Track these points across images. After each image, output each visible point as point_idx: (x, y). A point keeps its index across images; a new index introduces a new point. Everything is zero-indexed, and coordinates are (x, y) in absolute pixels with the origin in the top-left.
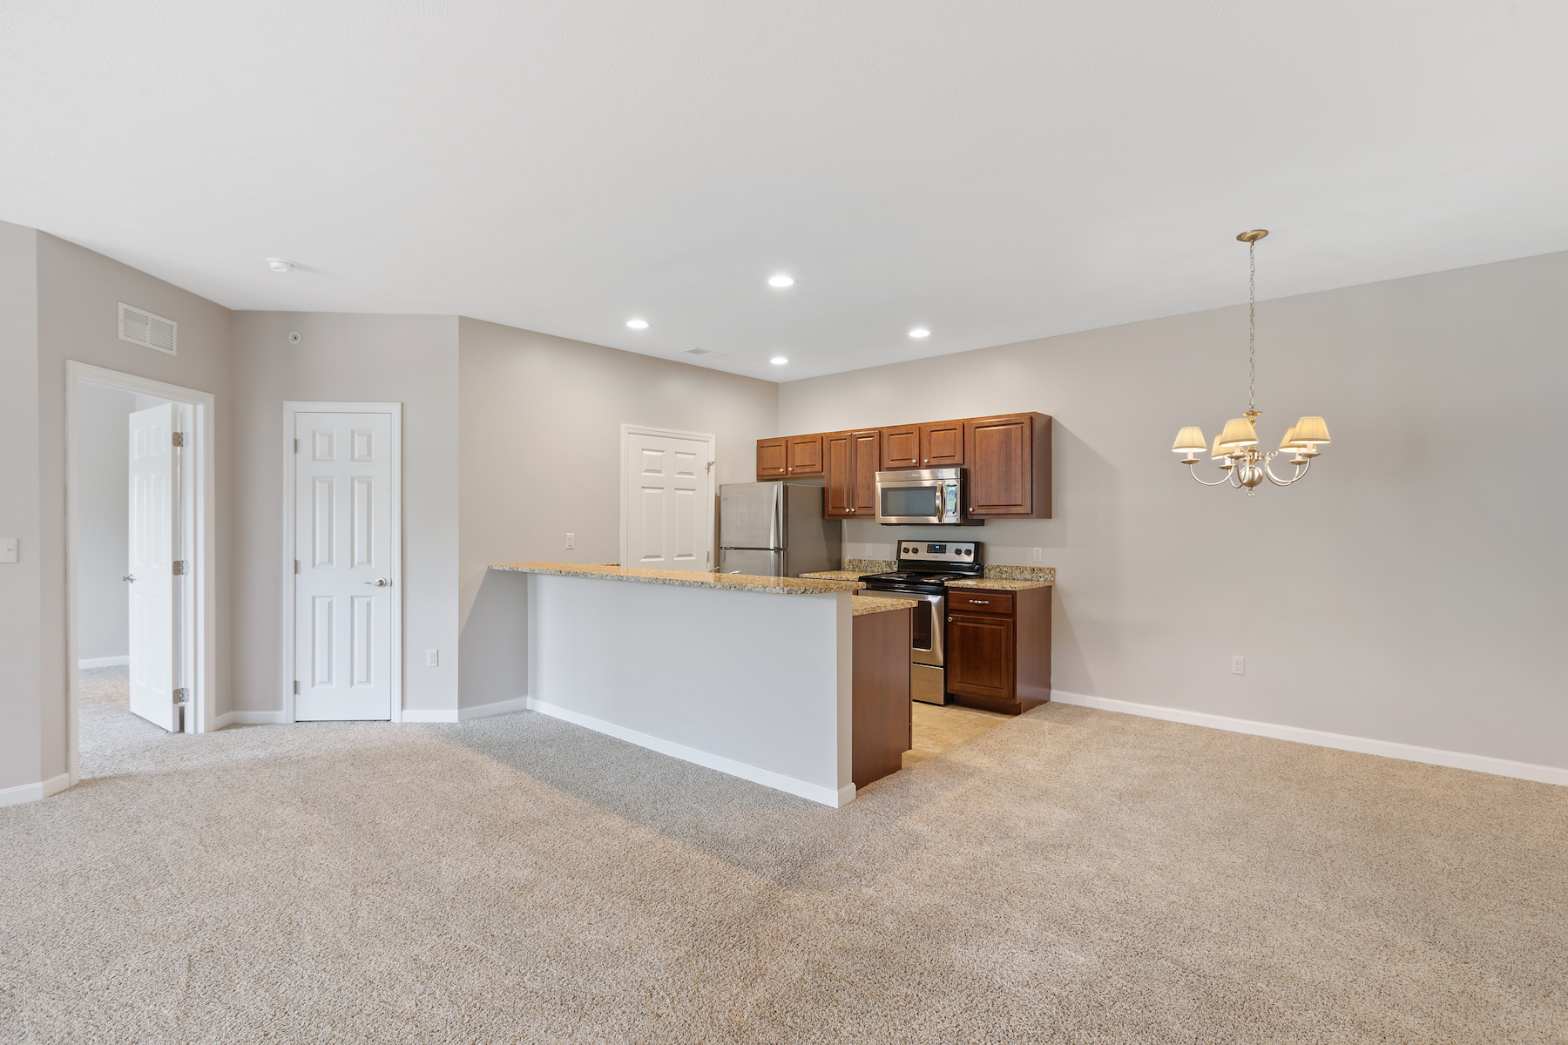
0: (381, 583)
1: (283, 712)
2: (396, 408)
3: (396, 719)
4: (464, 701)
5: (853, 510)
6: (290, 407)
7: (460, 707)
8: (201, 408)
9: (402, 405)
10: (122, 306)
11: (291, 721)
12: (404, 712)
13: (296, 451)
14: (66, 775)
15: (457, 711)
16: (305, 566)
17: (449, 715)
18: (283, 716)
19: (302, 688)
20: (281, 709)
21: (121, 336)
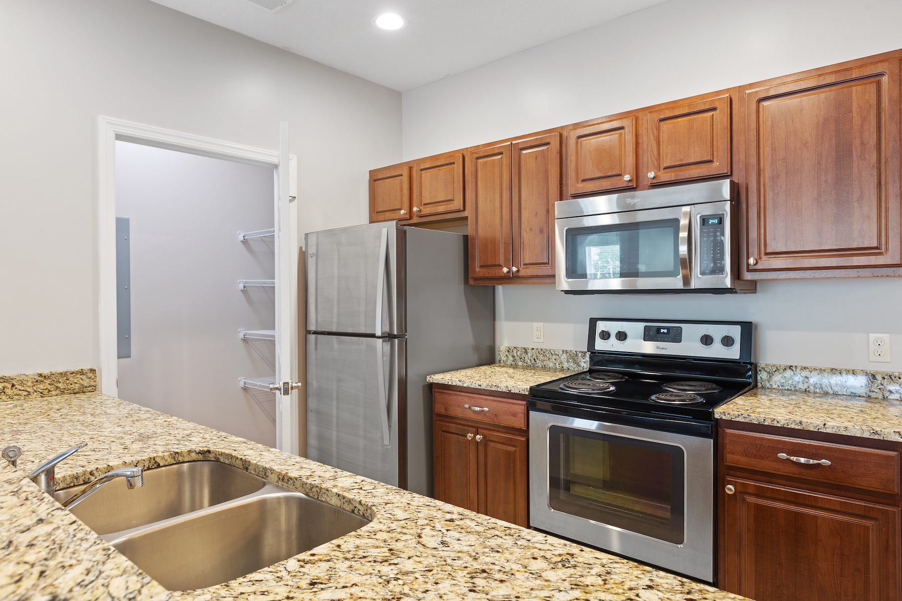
5: (514, 269)
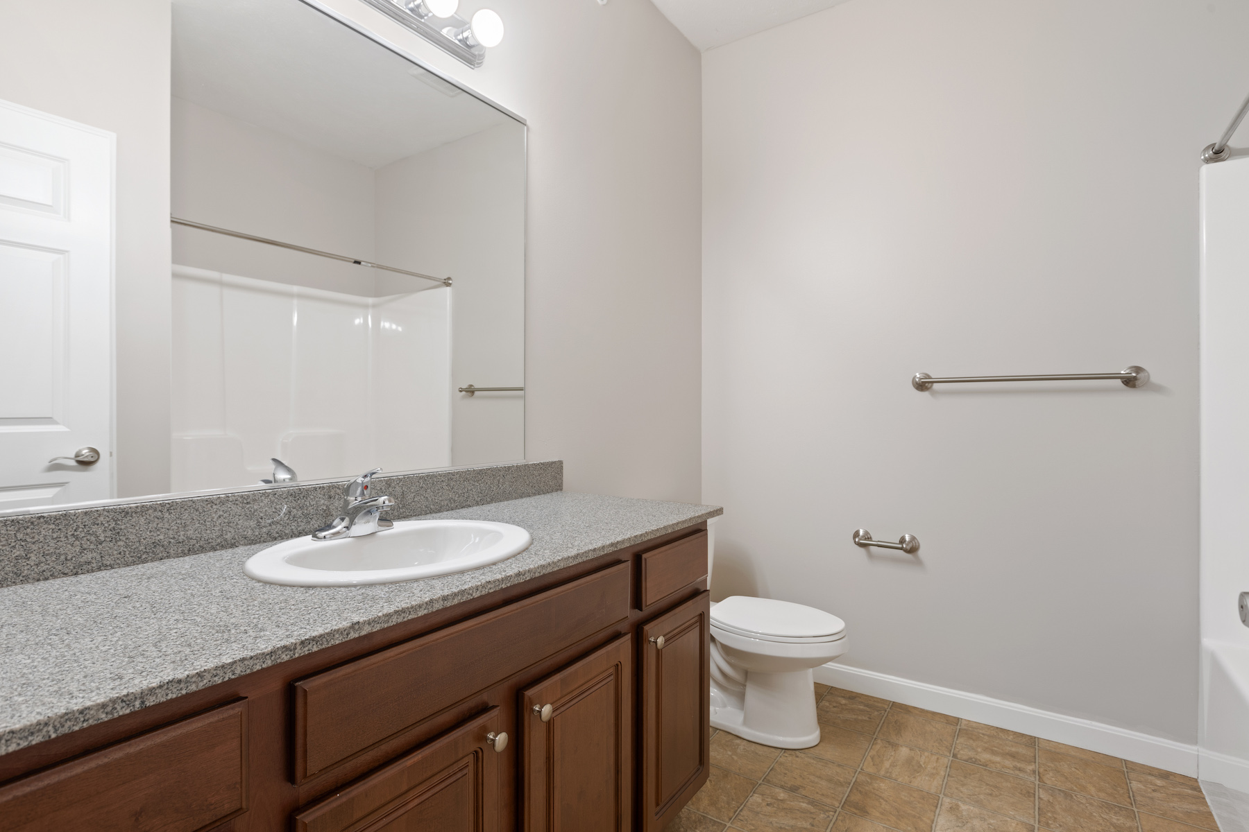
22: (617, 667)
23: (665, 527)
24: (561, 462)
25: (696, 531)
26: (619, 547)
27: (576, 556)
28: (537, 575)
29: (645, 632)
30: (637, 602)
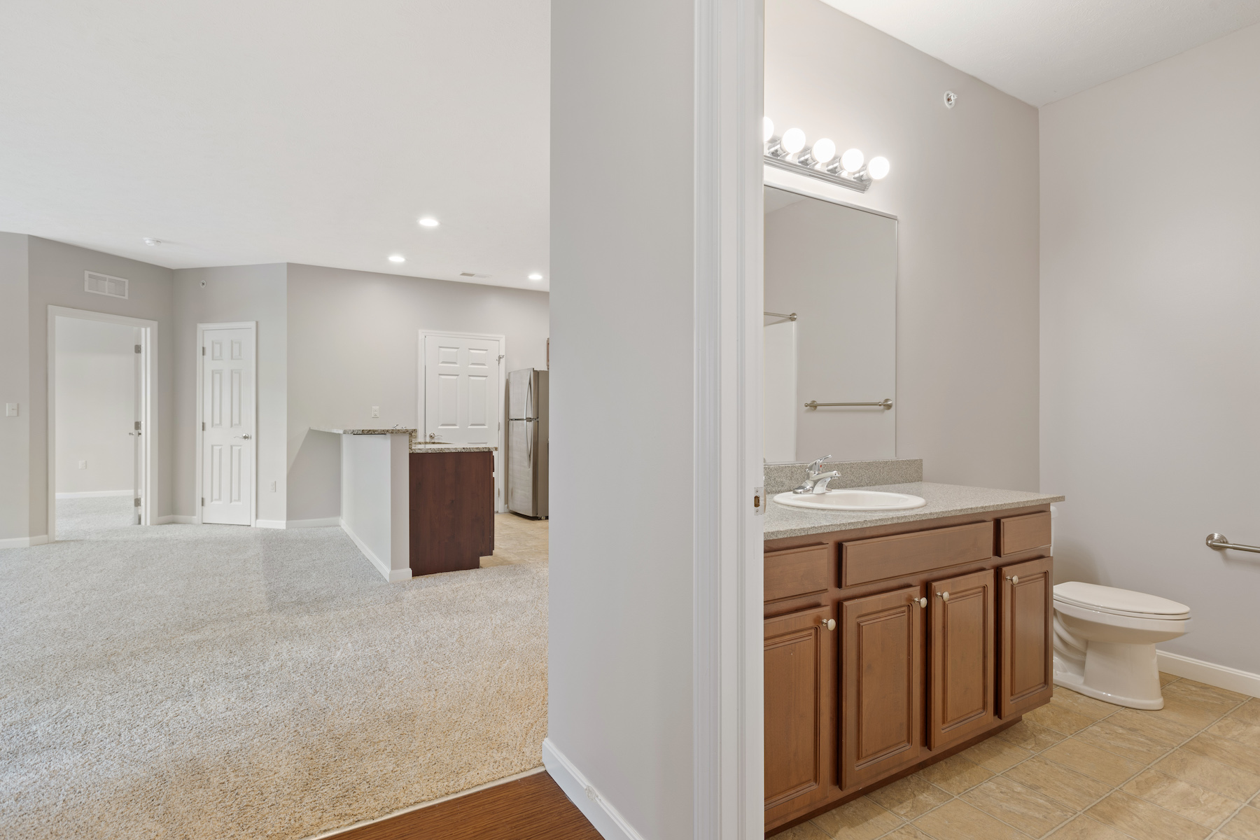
0: (245, 437)
1: (195, 517)
2: (253, 324)
3: (253, 526)
4: (291, 515)
6: (201, 326)
7: (287, 520)
8: (149, 330)
9: (257, 323)
10: (87, 273)
11: (200, 523)
12: (258, 520)
13: (203, 354)
14: (45, 536)
15: (285, 522)
16: (208, 426)
17: (280, 524)
18: (196, 519)
19: (206, 502)
20: (194, 515)
21: (86, 289)
22: (984, 588)
23: (1018, 503)
24: (921, 460)
25: (1041, 510)
26: (987, 510)
27: (961, 510)
28: (940, 516)
29: (1003, 572)
30: (997, 551)
